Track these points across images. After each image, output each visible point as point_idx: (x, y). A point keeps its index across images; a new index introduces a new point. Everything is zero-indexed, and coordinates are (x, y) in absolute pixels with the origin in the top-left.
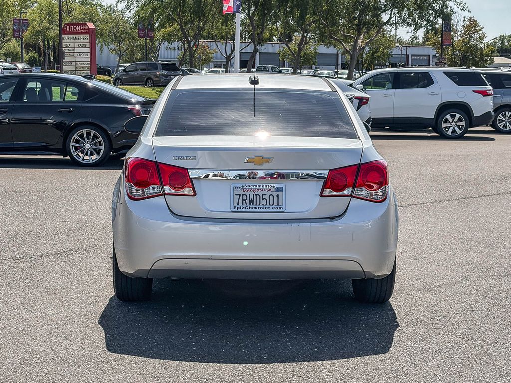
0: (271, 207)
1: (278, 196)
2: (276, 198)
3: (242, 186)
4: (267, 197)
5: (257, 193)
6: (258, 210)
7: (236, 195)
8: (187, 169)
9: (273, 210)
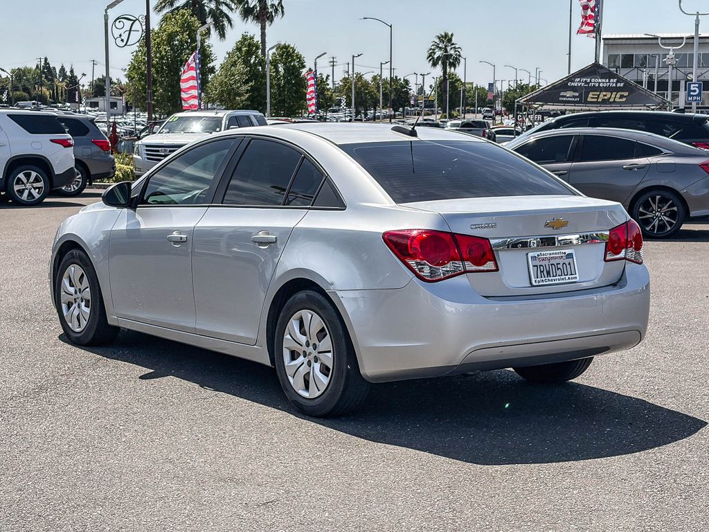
0: (567, 277)
1: (569, 264)
2: (568, 266)
3: (538, 255)
4: (560, 266)
5: (552, 262)
6: (556, 282)
7: (534, 266)
8: (488, 239)
9: (568, 281)
